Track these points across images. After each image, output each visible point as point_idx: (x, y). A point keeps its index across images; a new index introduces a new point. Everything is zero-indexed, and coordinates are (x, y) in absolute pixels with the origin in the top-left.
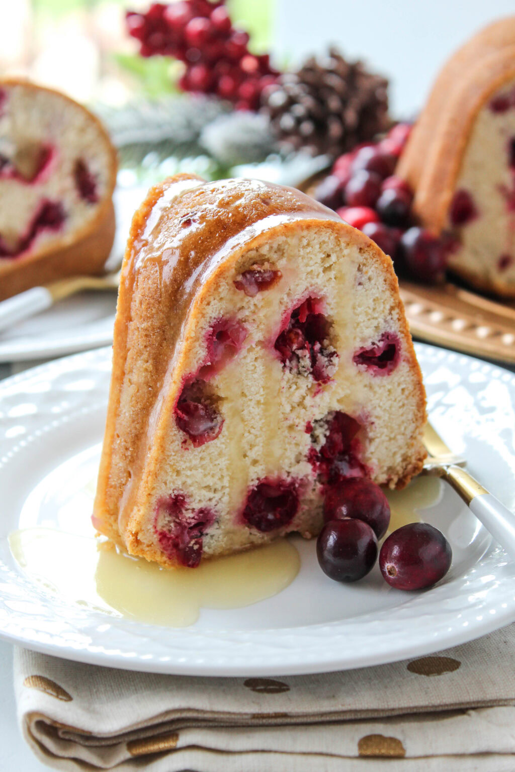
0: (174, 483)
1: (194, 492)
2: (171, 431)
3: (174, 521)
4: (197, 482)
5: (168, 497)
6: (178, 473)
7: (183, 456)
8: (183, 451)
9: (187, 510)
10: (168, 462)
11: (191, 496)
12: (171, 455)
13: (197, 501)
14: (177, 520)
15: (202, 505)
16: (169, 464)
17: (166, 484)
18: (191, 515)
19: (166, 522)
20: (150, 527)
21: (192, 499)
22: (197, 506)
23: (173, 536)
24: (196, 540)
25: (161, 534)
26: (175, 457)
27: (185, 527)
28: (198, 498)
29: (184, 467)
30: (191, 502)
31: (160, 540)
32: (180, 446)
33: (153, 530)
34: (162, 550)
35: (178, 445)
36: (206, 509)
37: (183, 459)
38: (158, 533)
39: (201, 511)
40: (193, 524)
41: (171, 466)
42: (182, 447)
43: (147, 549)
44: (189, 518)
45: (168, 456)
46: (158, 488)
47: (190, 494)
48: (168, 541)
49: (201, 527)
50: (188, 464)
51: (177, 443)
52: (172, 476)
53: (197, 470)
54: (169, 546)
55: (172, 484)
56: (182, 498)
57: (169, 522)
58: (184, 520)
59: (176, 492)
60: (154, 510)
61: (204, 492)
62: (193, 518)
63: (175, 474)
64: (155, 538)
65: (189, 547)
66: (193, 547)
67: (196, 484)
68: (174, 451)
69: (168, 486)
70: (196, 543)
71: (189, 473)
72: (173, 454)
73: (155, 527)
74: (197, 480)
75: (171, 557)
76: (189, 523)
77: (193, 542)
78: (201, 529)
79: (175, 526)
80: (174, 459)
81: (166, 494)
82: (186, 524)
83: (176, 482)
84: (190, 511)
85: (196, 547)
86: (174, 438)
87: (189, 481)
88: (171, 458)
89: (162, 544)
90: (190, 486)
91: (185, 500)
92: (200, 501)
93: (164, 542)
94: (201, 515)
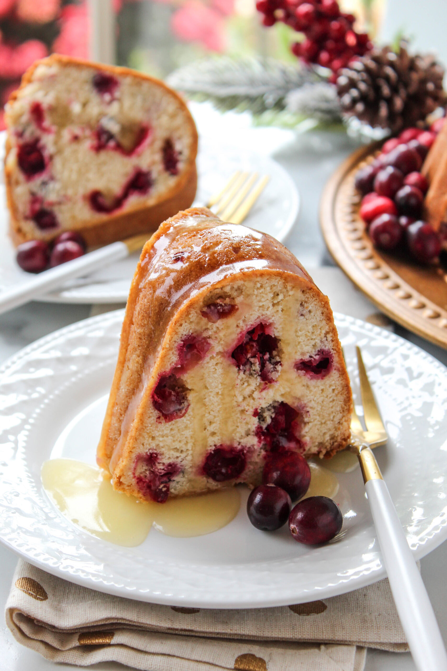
0: (149, 444)
1: (165, 452)
2: (149, 410)
3: (150, 470)
4: (167, 445)
5: (145, 454)
6: (153, 438)
7: (157, 427)
8: (157, 424)
9: (159, 463)
10: (145, 430)
11: (162, 454)
12: (148, 426)
13: (167, 458)
14: (152, 470)
15: (171, 461)
16: (146, 432)
17: (143, 444)
18: (162, 467)
19: (144, 470)
20: (130, 473)
21: (163, 457)
22: (166, 461)
23: (147, 480)
24: (164, 484)
25: (138, 478)
26: (151, 428)
27: (157, 475)
28: (168, 456)
29: (157, 434)
30: (162, 458)
31: (138, 483)
32: (155, 420)
33: (132, 476)
34: (138, 489)
35: (154, 419)
36: (173, 464)
37: (157, 429)
38: (136, 478)
39: (170, 465)
41: (148, 433)
42: (157, 421)
43: (127, 488)
44: (160, 469)
45: (146, 427)
46: (137, 448)
47: (162, 453)
48: (144, 484)
49: (169, 475)
50: (161, 433)
51: (152, 418)
52: (148, 440)
53: (167, 437)
54: (144, 487)
55: (148, 446)
56: (155, 455)
57: (146, 470)
58: (156, 470)
59: (151, 451)
60: (134, 462)
61: (172, 452)
62: (163, 469)
63: (150, 439)
64: (134, 481)
65: (159, 489)
66: (161, 489)
67: (166, 446)
68: (150, 424)
69: (145, 447)
70: (164, 487)
71: (161, 439)
72: (150, 425)
73: (134, 474)
74: (167, 444)
75: (145, 494)
76: (161, 473)
77: (162, 486)
78: (170, 477)
79: (150, 474)
80: (150, 429)
81: (143, 452)
82: (158, 473)
83: (151, 444)
84: (161, 464)
85: (164, 489)
86: (151, 415)
87: (161, 444)
88: (148, 428)
89: (139, 485)
90: (162, 447)
91: (158, 457)
92: (169, 458)
93: (140, 484)
94: (170, 467)
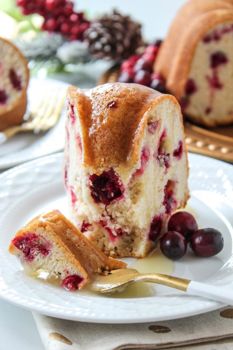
0: (55, 256)
1: (44, 261)
2: (77, 271)
3: (37, 245)
4: (47, 264)
5: (50, 249)
6: (57, 260)
7: (63, 267)
8: (65, 269)
9: (38, 253)
10: (65, 260)
11: (43, 258)
12: (67, 264)
13: (40, 259)
14: (37, 246)
15: (35, 260)
16: (64, 260)
17: (57, 253)
18: (35, 253)
19: (40, 241)
20: (44, 235)
21: (42, 257)
22: (36, 258)
23: (32, 240)
24: (24, 248)
25: (37, 236)
26: (65, 264)
27: (32, 247)
28: (40, 260)
29: (58, 264)
30: (41, 256)
31: (34, 234)
32: (68, 270)
33: (41, 235)
34: (30, 232)
35: (69, 269)
36: (32, 260)
37: (62, 266)
38: (38, 236)
39: (33, 258)
40: (31, 251)
41: (63, 260)
42: (66, 270)
43: (35, 227)
44: (34, 252)
45: (67, 263)
46: (58, 249)
47: (45, 258)
48: (31, 237)
49: (27, 254)
50: (58, 267)
51: (70, 269)
52: (58, 257)
53: (53, 268)
54: (29, 236)
55: (55, 255)
56: (45, 254)
57: (39, 243)
58: (35, 249)
59: (50, 254)
60: (49, 241)
61: (41, 264)
62: (33, 253)
63: (58, 259)
64: (37, 233)
65: (22, 244)
66: (22, 245)
67: (47, 263)
68: (67, 266)
69: (55, 253)
70: (22, 247)
71: (54, 264)
72: (67, 265)
73: (42, 236)
74: (48, 265)
75: (24, 234)
76: (32, 250)
77: (24, 247)
78: (26, 253)
79: (35, 244)
80: (65, 263)
81: (53, 250)
82: (33, 249)
83: (54, 257)
84: (37, 254)
85: (21, 247)
86: (73, 270)
87: (50, 262)
88: (66, 263)
89: (32, 234)
90: (48, 261)
91: (43, 255)
92: (38, 260)
93: (32, 235)
94: (31, 257)
